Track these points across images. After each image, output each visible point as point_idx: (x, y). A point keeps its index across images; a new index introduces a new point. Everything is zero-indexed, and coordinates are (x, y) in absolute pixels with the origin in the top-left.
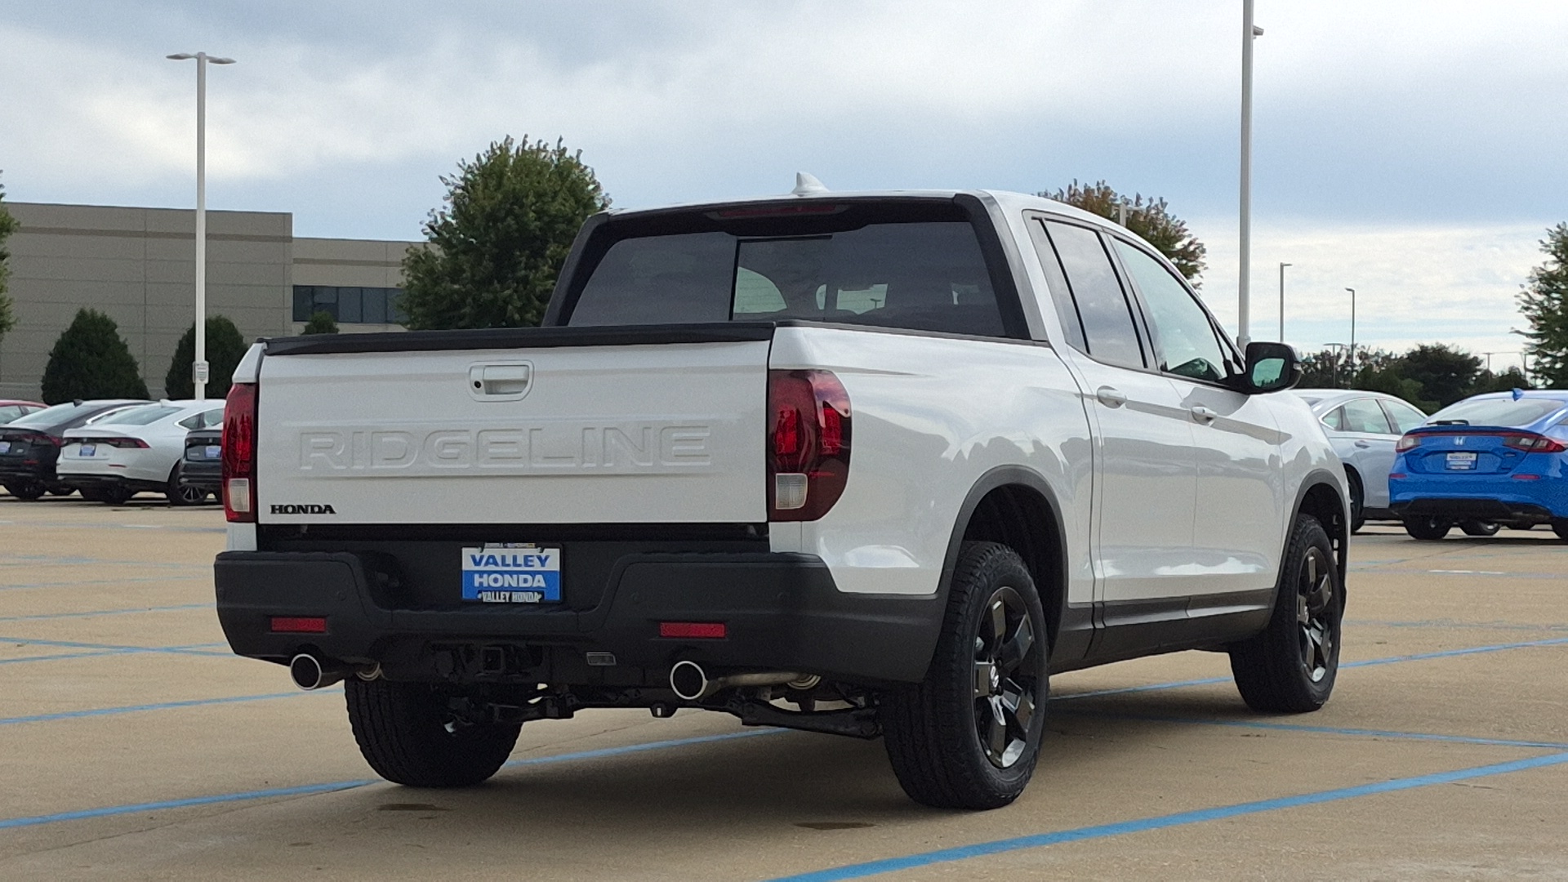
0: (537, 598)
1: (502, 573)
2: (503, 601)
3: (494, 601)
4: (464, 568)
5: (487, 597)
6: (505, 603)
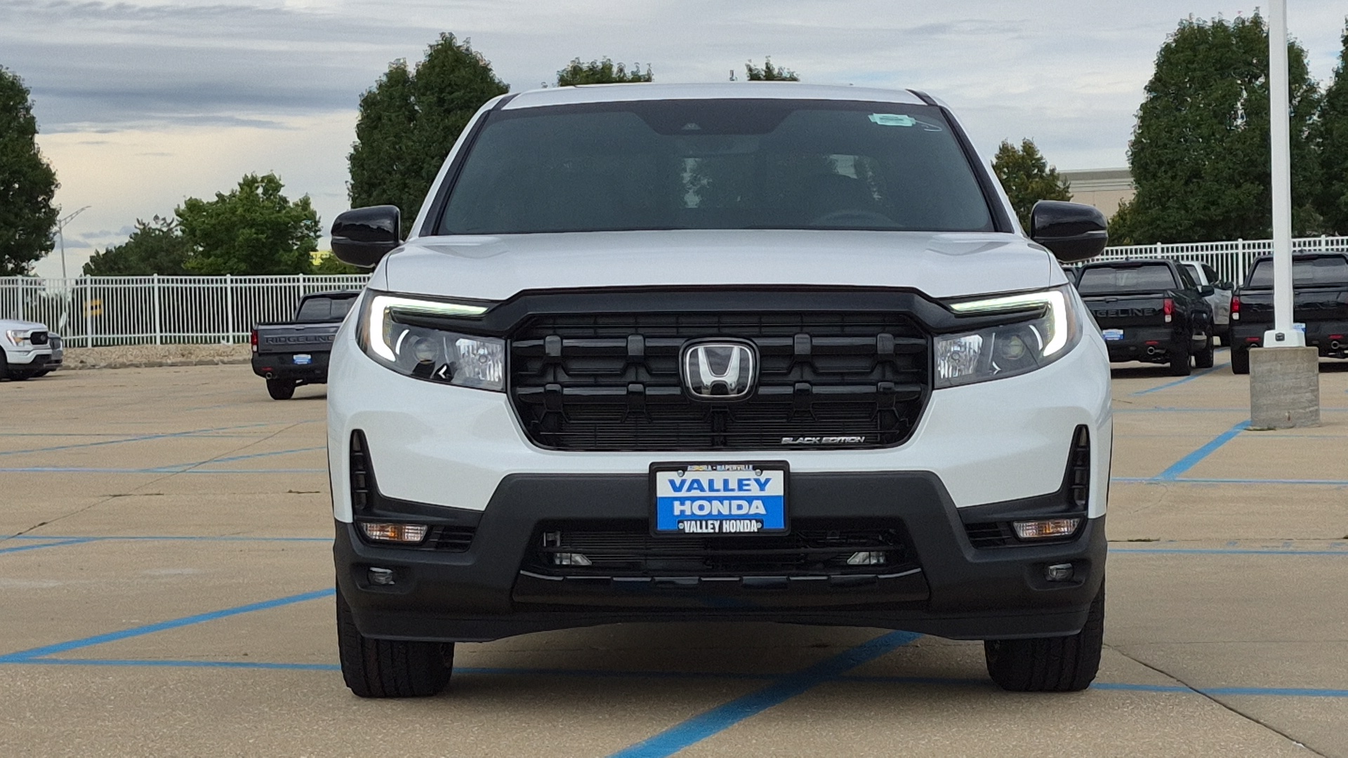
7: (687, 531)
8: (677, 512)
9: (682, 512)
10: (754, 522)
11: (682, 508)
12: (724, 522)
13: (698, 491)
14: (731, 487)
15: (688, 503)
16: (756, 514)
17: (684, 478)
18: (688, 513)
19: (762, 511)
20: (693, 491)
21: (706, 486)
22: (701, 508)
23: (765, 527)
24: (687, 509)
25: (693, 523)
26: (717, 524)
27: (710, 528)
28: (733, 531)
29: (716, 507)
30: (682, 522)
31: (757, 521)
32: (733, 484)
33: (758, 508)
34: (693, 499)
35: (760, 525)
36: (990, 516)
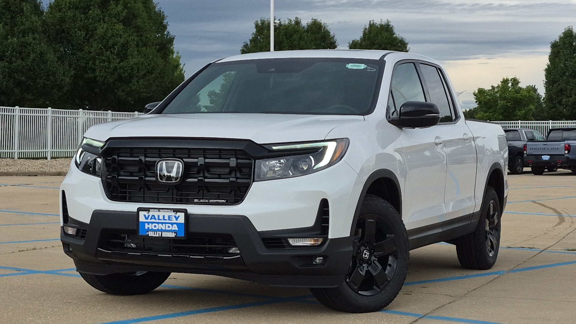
7: (150, 235)
8: (146, 228)
9: (148, 228)
10: (173, 233)
11: (148, 226)
12: (163, 233)
13: (154, 220)
14: (165, 219)
15: (150, 224)
16: (175, 230)
17: (149, 214)
18: (150, 228)
19: (177, 229)
20: (152, 220)
21: (157, 218)
22: (155, 226)
23: (178, 235)
24: (151, 226)
25: (152, 232)
26: (160, 233)
27: (158, 235)
28: (166, 236)
29: (161, 227)
30: (148, 232)
31: (175, 233)
32: (166, 218)
33: (175, 228)
34: (152, 223)
35: (175, 234)
36: (274, 236)
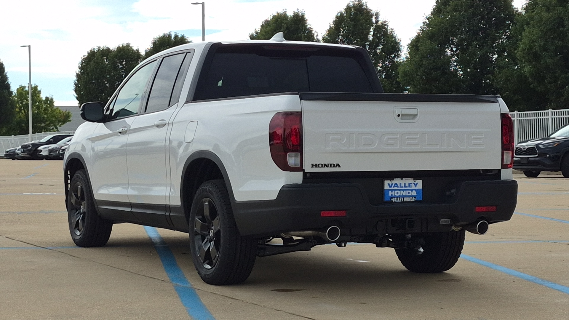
0: (413, 200)
1: (400, 190)
2: (401, 201)
3: (397, 201)
4: (385, 188)
5: (394, 200)
6: (402, 202)
